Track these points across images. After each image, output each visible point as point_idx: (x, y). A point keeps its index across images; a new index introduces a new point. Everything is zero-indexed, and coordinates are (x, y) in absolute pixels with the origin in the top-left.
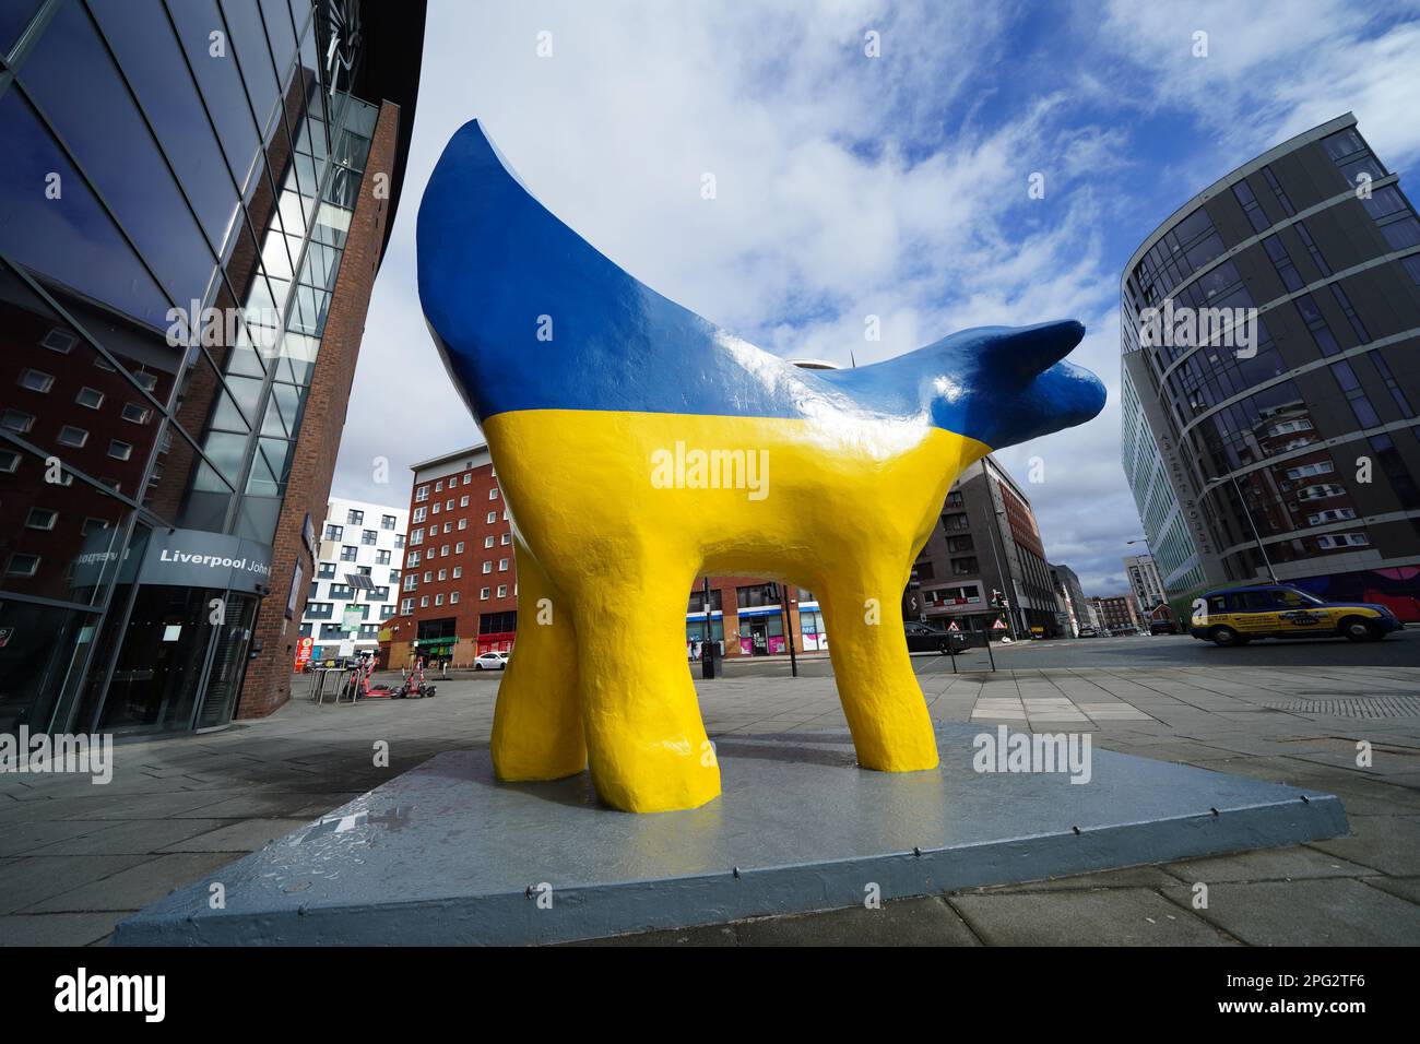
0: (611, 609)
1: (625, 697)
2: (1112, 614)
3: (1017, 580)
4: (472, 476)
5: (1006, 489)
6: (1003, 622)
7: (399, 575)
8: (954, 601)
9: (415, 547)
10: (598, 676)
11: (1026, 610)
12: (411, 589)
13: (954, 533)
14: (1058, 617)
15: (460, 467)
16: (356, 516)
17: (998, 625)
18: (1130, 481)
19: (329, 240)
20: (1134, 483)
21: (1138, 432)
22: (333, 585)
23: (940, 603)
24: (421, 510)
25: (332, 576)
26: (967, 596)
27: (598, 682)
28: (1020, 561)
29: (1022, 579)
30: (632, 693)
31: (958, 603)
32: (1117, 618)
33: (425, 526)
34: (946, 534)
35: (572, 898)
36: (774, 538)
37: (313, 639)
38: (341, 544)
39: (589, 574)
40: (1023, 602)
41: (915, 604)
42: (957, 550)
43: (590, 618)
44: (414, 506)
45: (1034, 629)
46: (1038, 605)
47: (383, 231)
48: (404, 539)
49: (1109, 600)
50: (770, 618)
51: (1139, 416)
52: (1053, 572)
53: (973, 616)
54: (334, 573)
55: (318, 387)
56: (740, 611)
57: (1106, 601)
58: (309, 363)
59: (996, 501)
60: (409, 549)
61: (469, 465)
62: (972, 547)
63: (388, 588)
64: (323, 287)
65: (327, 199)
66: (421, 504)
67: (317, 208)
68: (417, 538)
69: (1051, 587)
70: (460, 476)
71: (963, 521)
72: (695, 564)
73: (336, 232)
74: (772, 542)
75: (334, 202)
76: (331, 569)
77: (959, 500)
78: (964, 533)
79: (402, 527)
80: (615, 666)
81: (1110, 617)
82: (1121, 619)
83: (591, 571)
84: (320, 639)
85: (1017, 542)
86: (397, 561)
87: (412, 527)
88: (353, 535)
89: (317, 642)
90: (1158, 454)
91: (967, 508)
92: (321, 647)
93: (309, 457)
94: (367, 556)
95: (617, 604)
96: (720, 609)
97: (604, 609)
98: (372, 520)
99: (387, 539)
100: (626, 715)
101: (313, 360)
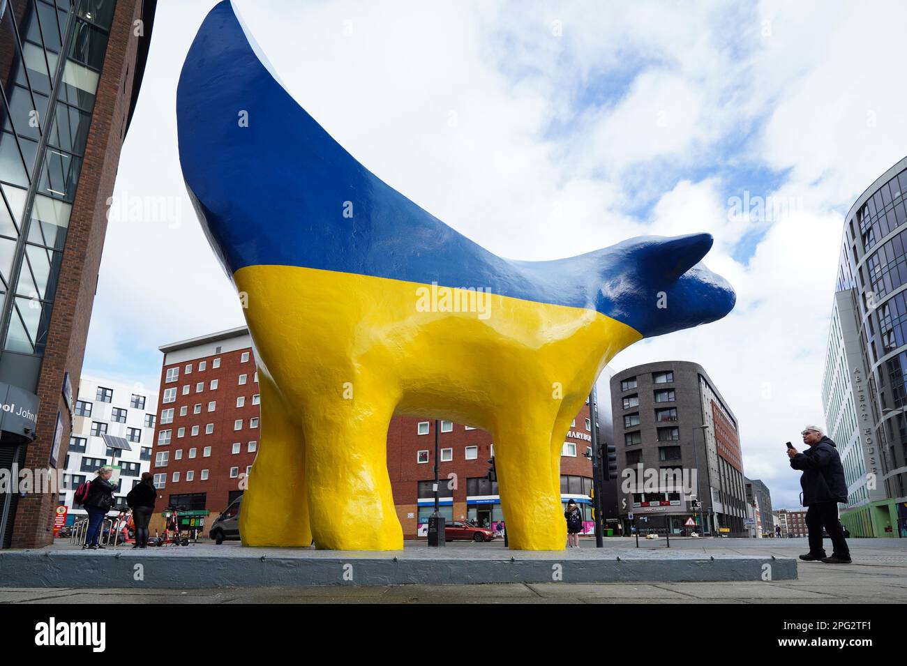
0: (329, 417)
1: (337, 477)
2: (794, 525)
3: (714, 489)
4: (222, 361)
5: (717, 408)
6: (694, 520)
7: (150, 453)
8: (658, 503)
9: (166, 426)
10: (318, 464)
11: (720, 515)
12: (162, 465)
13: (665, 444)
14: (746, 522)
15: (209, 351)
16: (105, 394)
17: (690, 522)
18: (825, 409)
19: (74, 100)
20: (828, 411)
21: (837, 365)
22: (85, 459)
23: (646, 504)
24: (171, 390)
25: (83, 449)
26: (670, 499)
27: (318, 467)
28: (719, 472)
29: (719, 488)
30: (342, 475)
31: (661, 505)
32: (798, 528)
33: (175, 406)
34: (659, 445)
35: (289, 563)
36: (458, 382)
37: (66, 508)
38: (90, 420)
39: (314, 393)
40: (717, 507)
41: (625, 504)
42: (667, 458)
43: (314, 425)
44: (164, 386)
45: (722, 530)
46: (730, 511)
47: (130, 97)
48: (155, 419)
49: (793, 513)
50: (494, 506)
51: (840, 351)
52: (749, 486)
53: (673, 517)
54: (85, 447)
55: (71, 252)
56: (469, 498)
57: (791, 514)
58: (60, 229)
59: (706, 417)
60: (159, 428)
61: (218, 349)
62: (680, 457)
63: (139, 464)
64: (70, 151)
65: (71, 56)
66: (171, 385)
67: (63, 65)
68: (168, 417)
69: (744, 498)
70: (209, 360)
71: (675, 433)
72: (395, 394)
73: (81, 93)
74: (457, 385)
75: (78, 59)
76: (82, 443)
77: (674, 414)
78: (674, 444)
79: (152, 407)
80: (330, 456)
81: (793, 528)
82: (801, 530)
83: (316, 391)
84: (73, 508)
85: (719, 456)
86: (147, 440)
87: (162, 406)
88: (104, 412)
89: (71, 511)
90: (850, 385)
91: (680, 423)
92: (75, 515)
93: (65, 320)
94: (118, 431)
95: (334, 414)
96: (452, 496)
97: (325, 418)
98: (122, 399)
99: (137, 418)
100: (337, 489)
101: (65, 225)
